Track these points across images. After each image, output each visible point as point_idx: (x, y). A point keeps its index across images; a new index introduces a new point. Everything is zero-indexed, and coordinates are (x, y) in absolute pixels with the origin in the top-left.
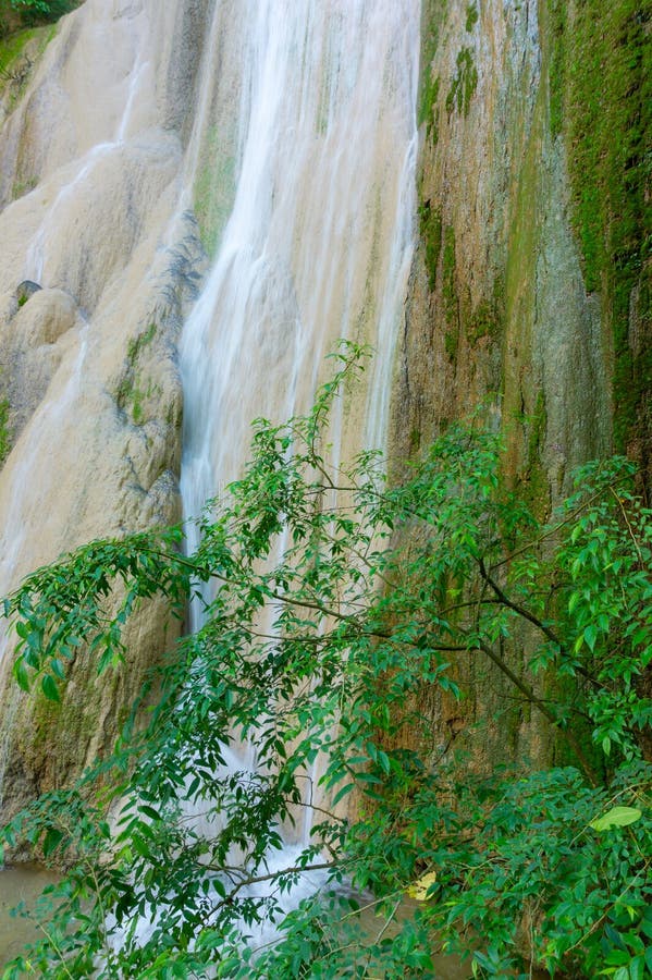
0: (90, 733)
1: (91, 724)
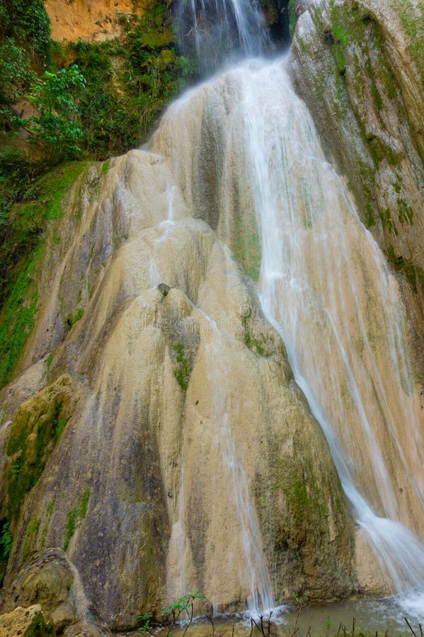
0: (326, 514)
1: (325, 510)
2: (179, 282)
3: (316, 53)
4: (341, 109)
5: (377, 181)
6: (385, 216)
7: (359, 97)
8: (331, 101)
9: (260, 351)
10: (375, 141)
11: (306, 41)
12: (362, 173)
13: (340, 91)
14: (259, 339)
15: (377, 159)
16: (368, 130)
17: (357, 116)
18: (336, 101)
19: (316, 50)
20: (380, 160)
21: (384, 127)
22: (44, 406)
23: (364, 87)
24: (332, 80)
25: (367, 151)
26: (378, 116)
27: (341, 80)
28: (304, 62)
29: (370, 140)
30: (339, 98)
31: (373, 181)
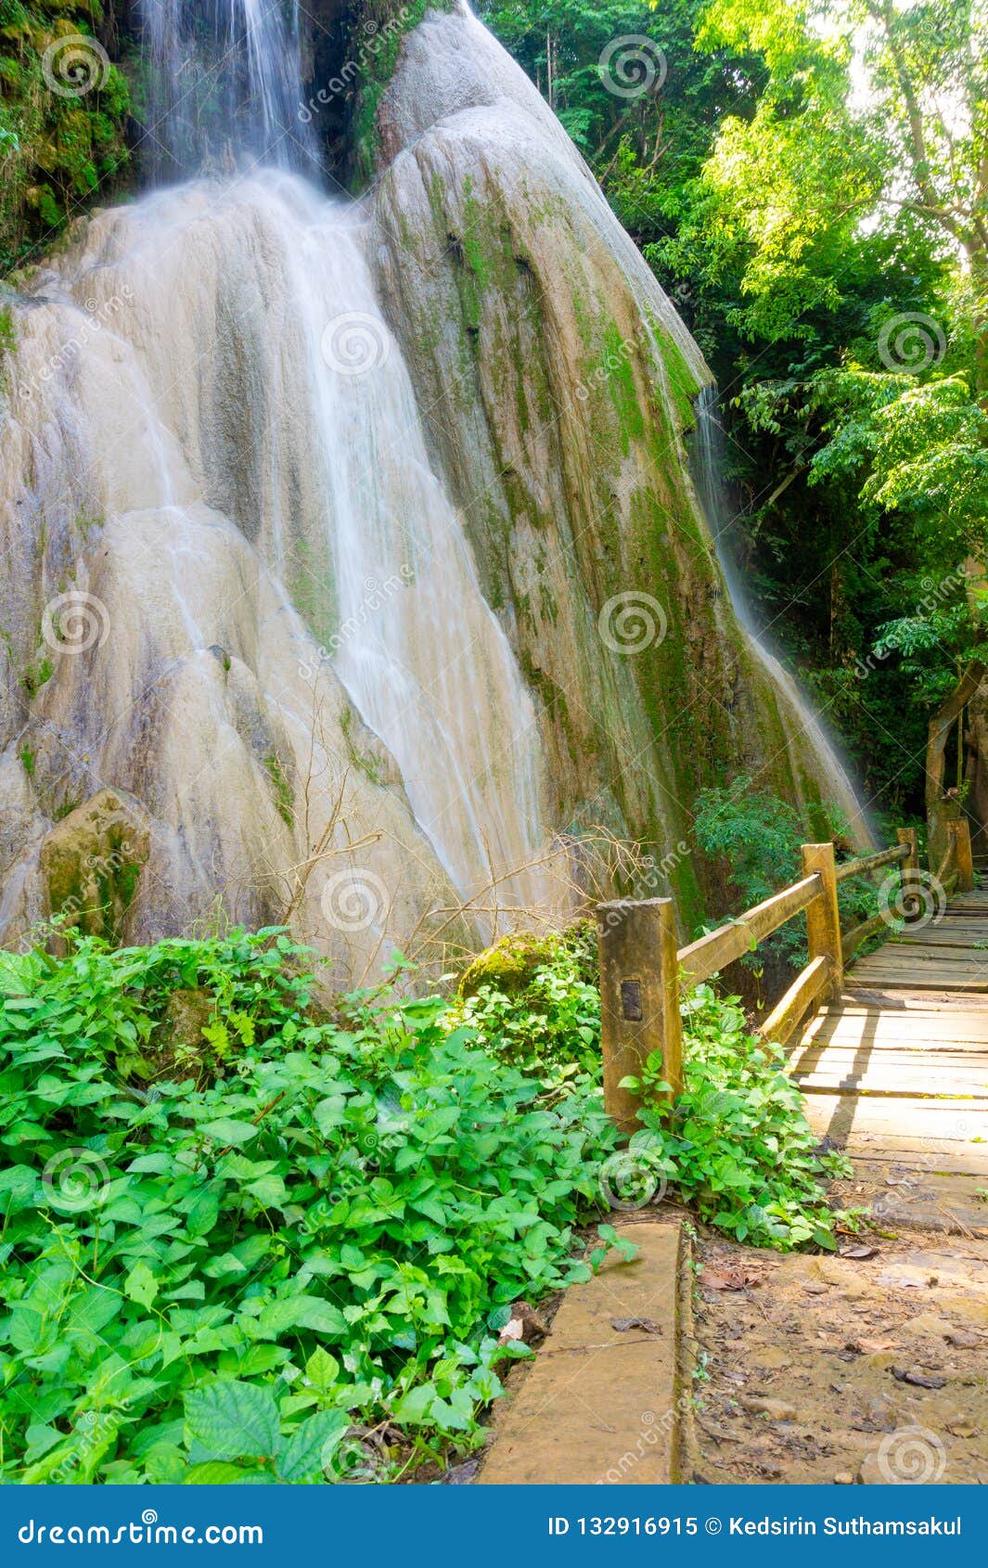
2: (232, 643)
3: (428, 263)
4: (464, 394)
5: (513, 544)
6: (520, 605)
7: (496, 392)
8: (450, 370)
9: (372, 778)
10: (514, 479)
11: (411, 230)
12: (491, 520)
13: (464, 361)
14: (368, 759)
15: (515, 510)
16: (506, 457)
17: (489, 420)
18: (459, 377)
19: (429, 258)
20: (519, 512)
21: (527, 460)
22: (95, 843)
23: (505, 379)
24: (452, 332)
25: (500, 486)
26: (521, 439)
27: (466, 339)
28: (404, 266)
29: (506, 473)
30: (462, 371)
31: (507, 540)
